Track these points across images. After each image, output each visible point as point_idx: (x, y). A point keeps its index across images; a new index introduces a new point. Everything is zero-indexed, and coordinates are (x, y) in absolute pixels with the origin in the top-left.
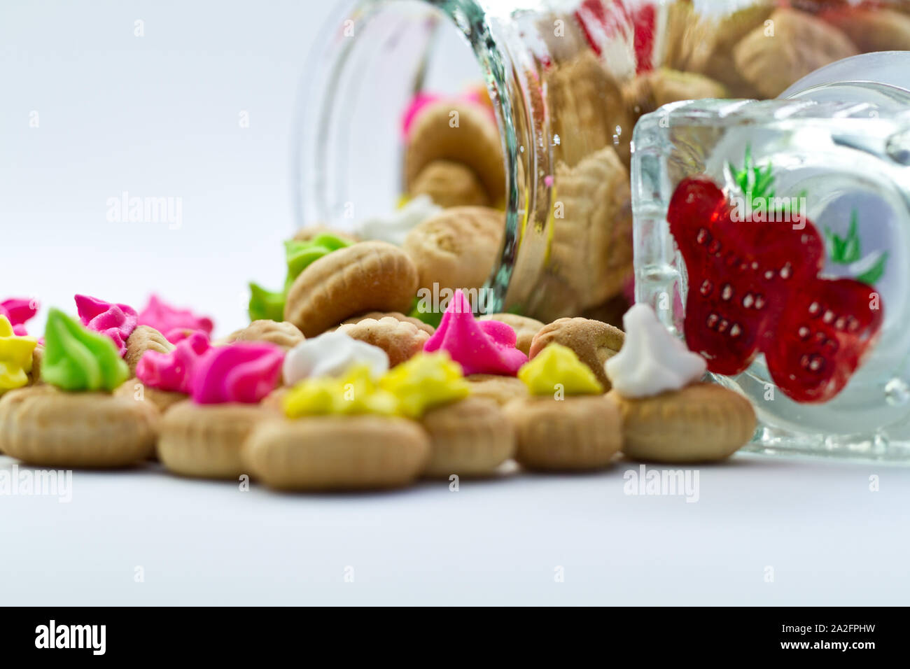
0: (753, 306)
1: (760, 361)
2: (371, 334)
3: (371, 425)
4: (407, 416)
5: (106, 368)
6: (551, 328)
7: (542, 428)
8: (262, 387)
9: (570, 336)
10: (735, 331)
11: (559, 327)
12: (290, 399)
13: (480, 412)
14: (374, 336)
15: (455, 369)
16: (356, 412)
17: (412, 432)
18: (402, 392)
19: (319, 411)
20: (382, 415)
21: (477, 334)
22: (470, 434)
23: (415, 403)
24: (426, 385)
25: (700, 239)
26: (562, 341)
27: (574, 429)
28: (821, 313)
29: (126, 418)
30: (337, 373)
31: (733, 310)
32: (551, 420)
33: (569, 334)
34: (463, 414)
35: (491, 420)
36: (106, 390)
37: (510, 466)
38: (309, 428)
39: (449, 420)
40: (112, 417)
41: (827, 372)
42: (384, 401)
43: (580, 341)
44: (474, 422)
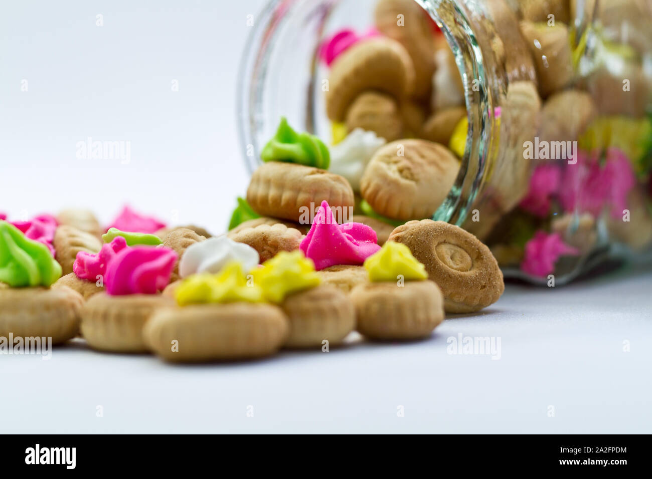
2: (265, 236)
3: (241, 310)
4: (272, 302)
5: (43, 268)
6: (401, 230)
7: (375, 307)
8: (160, 280)
9: (412, 236)
11: (406, 228)
12: (179, 290)
13: (329, 297)
14: (267, 238)
15: (309, 263)
16: (228, 300)
17: (274, 313)
18: (268, 282)
19: (200, 301)
20: (251, 302)
21: (337, 234)
22: (320, 313)
23: (277, 292)
24: (286, 276)
26: (406, 240)
27: (399, 308)
29: (59, 307)
30: (214, 270)
32: (382, 301)
33: (412, 235)
34: (314, 299)
35: (336, 303)
36: (44, 286)
37: (355, 337)
38: (193, 313)
39: (305, 304)
40: (47, 306)
42: (252, 290)
43: (420, 241)
44: (324, 304)
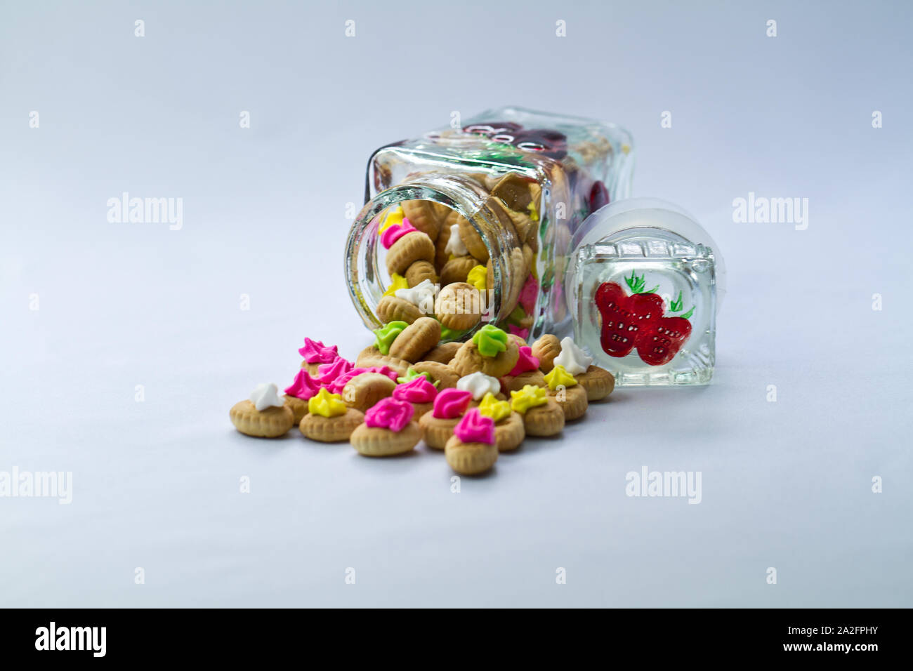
0: (633, 330)
1: (634, 350)
10: (625, 340)
25: (610, 305)
28: (664, 331)
31: (624, 333)
41: (665, 354)
